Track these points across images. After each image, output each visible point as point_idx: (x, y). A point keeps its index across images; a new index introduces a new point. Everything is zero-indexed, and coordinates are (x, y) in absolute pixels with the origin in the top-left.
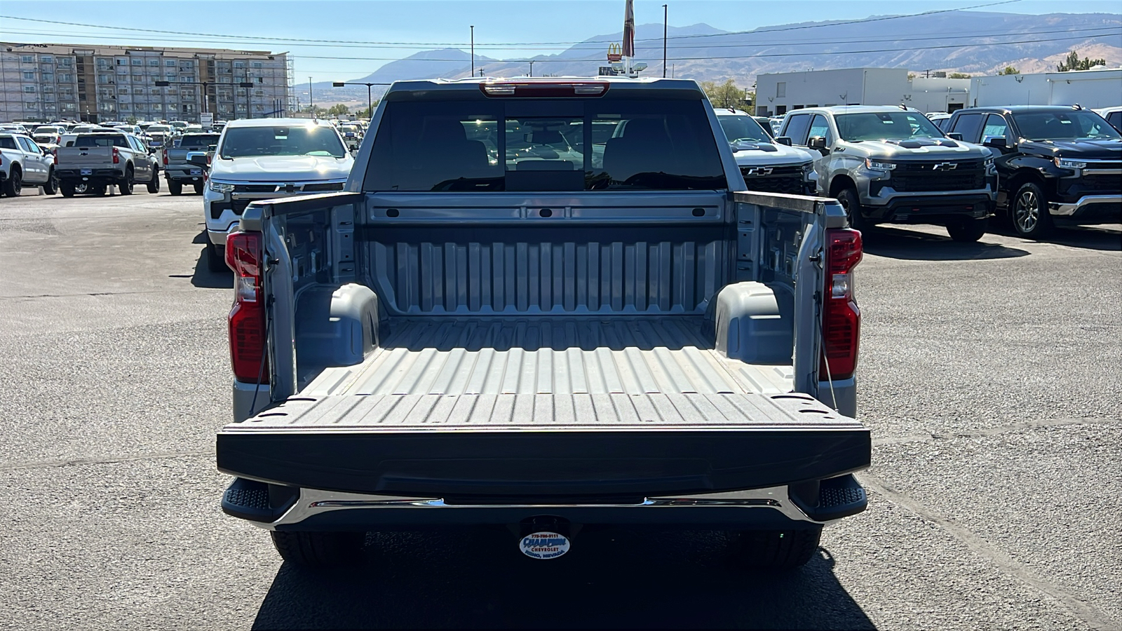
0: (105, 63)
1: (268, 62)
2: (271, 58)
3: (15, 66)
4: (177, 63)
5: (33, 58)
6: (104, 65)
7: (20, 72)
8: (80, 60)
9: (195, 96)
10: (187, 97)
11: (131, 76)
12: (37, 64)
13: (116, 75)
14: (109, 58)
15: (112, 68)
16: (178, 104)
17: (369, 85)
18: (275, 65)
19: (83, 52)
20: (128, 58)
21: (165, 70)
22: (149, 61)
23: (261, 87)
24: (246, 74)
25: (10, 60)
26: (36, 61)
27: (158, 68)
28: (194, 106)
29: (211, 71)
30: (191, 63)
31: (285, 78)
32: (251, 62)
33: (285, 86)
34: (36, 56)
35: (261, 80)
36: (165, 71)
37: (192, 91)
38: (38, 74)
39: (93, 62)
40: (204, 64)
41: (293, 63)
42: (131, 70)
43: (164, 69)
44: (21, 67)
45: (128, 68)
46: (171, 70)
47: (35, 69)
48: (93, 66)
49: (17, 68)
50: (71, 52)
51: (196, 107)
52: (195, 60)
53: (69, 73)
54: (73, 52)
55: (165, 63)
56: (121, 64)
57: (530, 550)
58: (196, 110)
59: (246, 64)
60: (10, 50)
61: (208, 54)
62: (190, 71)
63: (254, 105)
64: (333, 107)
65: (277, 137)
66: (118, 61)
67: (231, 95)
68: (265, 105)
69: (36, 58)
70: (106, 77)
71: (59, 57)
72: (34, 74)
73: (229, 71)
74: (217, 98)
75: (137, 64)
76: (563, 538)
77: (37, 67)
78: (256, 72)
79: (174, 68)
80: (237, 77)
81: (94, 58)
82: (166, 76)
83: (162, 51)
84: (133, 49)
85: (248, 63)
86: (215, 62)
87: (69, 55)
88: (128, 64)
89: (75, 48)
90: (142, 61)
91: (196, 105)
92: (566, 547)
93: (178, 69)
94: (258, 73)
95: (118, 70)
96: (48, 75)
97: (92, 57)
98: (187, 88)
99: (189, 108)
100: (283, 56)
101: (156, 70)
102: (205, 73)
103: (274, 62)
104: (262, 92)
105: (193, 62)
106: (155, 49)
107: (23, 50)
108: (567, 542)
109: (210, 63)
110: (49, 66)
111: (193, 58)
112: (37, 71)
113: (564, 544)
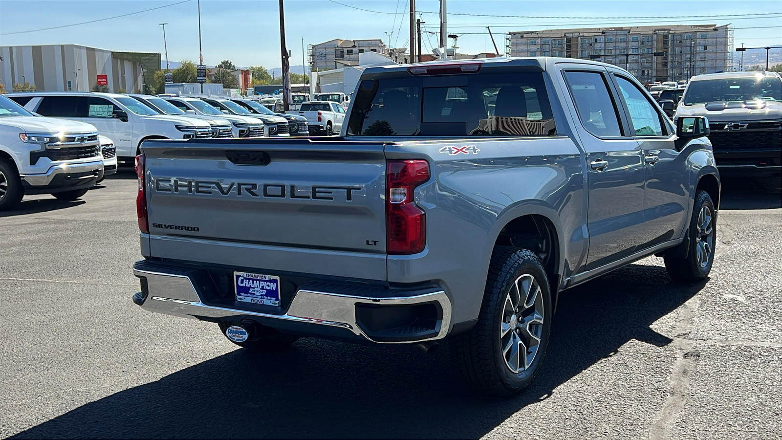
0: (587, 42)
1: (712, 33)
2: (715, 30)
3: (524, 48)
4: (640, 38)
5: (537, 41)
6: (585, 43)
7: (527, 52)
8: (569, 40)
9: (652, 63)
10: (645, 64)
11: (605, 50)
12: (539, 45)
13: (594, 50)
14: (590, 38)
15: (591, 45)
16: (638, 70)
17: (768, 48)
18: (719, 34)
19: (571, 35)
20: (604, 37)
21: (631, 44)
22: (619, 38)
23: (705, 53)
24: (691, 44)
25: (522, 44)
26: (539, 43)
27: (625, 43)
28: (650, 72)
29: (665, 43)
30: (650, 38)
31: (726, 45)
32: (698, 34)
33: (726, 51)
34: (539, 40)
35: (705, 48)
36: (630, 45)
37: (650, 59)
38: (539, 53)
39: (578, 42)
40: (661, 38)
41: (733, 33)
42: (605, 46)
43: (630, 43)
44: (529, 48)
45: (603, 44)
46: (635, 44)
47: (538, 49)
48: (578, 44)
49: (526, 49)
50: (563, 35)
51: (652, 72)
52: (654, 35)
53: (560, 50)
54: (565, 35)
55: (630, 39)
56: (598, 42)
58: (652, 74)
59: (694, 36)
60: (522, 37)
61: (664, 30)
62: (650, 44)
63: (698, 68)
66: (596, 39)
67: (680, 61)
68: (707, 67)
69: (539, 41)
70: (587, 52)
71: (555, 39)
72: (537, 53)
73: (680, 42)
74: (669, 64)
75: (610, 41)
77: (539, 47)
78: (702, 41)
79: (637, 43)
80: (686, 46)
81: (579, 38)
82: (630, 48)
83: (628, 31)
84: (608, 30)
85: (696, 35)
86: (670, 35)
87: (562, 37)
88: (603, 41)
89: (566, 33)
90: (614, 38)
91: (652, 70)
93: (640, 43)
94: (704, 42)
95: (595, 46)
96: (546, 53)
97: (578, 38)
98: (646, 57)
99: (646, 72)
100: (725, 28)
101: (623, 45)
102: (661, 45)
103: (717, 32)
104: (705, 58)
105: (652, 37)
106: (624, 29)
107: (531, 36)
109: (666, 37)
110: (547, 46)
111: (652, 34)
112: (539, 50)
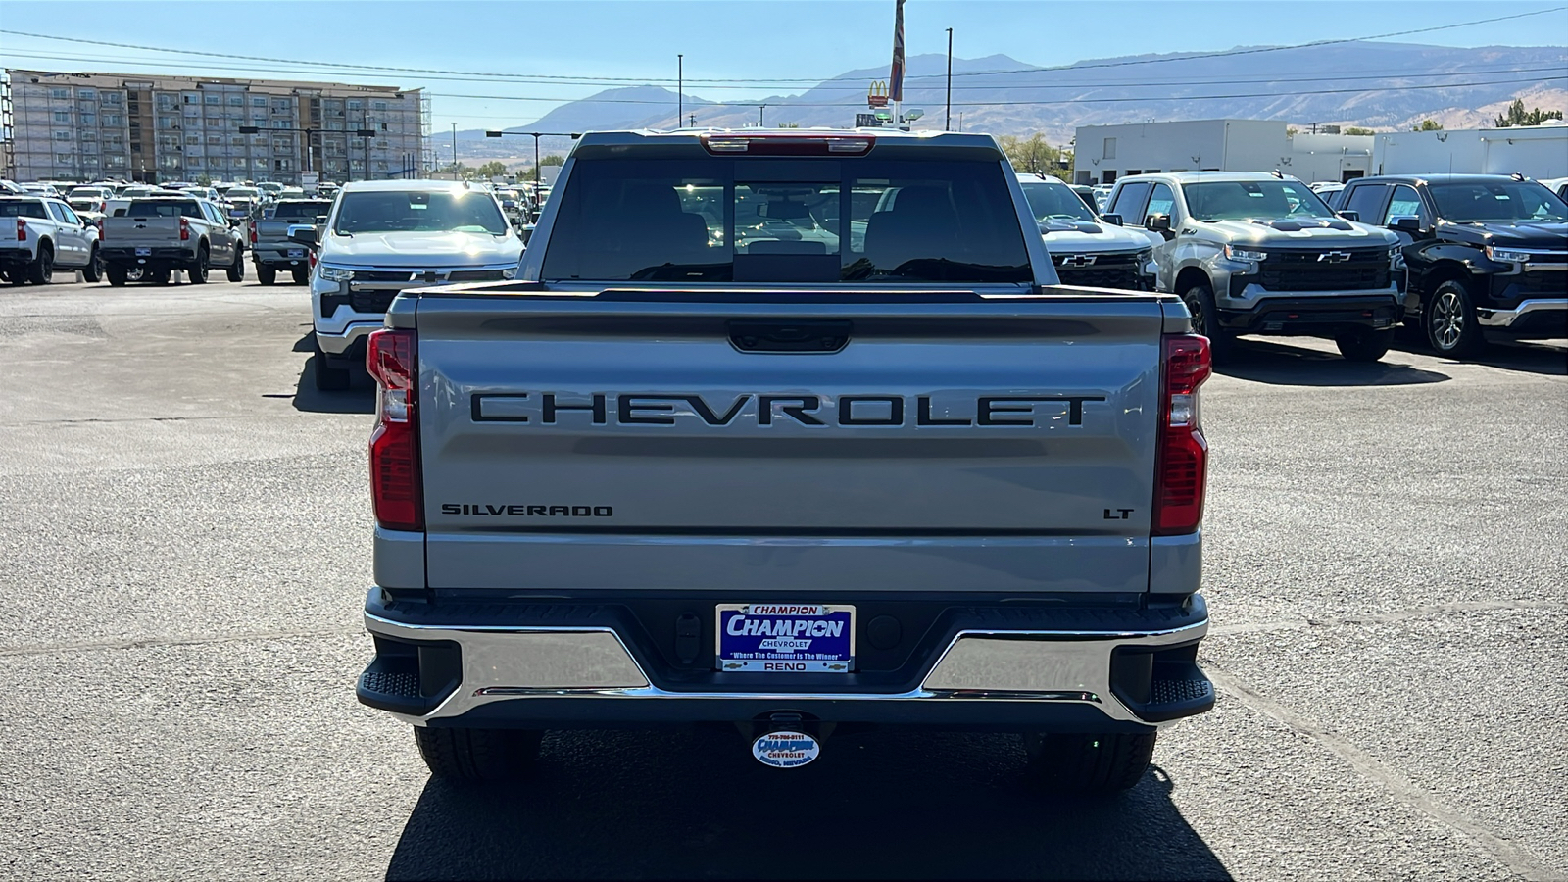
0: (168, 101)
1: (395, 101)
2: (400, 96)
3: (42, 103)
4: (269, 102)
5: (67, 92)
6: (166, 104)
7: (49, 112)
8: (133, 95)
9: (292, 147)
10: (281, 148)
11: (204, 119)
12: (73, 102)
13: (183, 117)
14: (174, 93)
15: (177, 107)
16: (268, 159)
17: (537, 135)
18: (404, 106)
19: (137, 85)
20: (200, 94)
21: (252, 111)
22: (230, 98)
23: (384, 136)
24: (364, 119)
25: (35, 95)
26: (73, 97)
27: (241, 109)
28: (290, 163)
29: (315, 113)
30: (287, 102)
31: (419, 124)
32: (371, 101)
33: (419, 136)
34: (72, 90)
35: (384, 126)
36: (251, 113)
37: (289, 140)
38: (74, 115)
39: (150, 99)
40: (306, 104)
41: (429, 104)
42: (204, 110)
43: (250, 109)
44: (51, 105)
45: (200, 107)
46: (260, 111)
47: (71, 107)
48: (151, 105)
49: (46, 105)
50: (121, 85)
51: (293, 163)
52: (293, 98)
53: (117, 114)
54: (124, 85)
55: (251, 102)
56: (190, 102)
57: (766, 755)
58: (294, 167)
59: (364, 105)
60: (35, 81)
61: (311, 89)
62: (286, 113)
63: (374, 161)
64: (485, 166)
65: (413, 206)
66: (186, 98)
67: (342, 147)
68: (389, 161)
69: (72, 93)
70: (170, 120)
71: (104, 91)
72: (69, 115)
73: (340, 114)
74: (324, 151)
75: (212, 103)
76: (810, 739)
77: (73, 104)
78: (378, 115)
79: (263, 109)
80: (351, 122)
81: (153, 93)
82: (253, 119)
83: (247, 85)
84: (208, 81)
85: (368, 103)
86: (322, 100)
87: (118, 88)
88: (200, 102)
89: (127, 79)
90: (220, 98)
91: (293, 160)
92: (814, 753)
93: (270, 110)
94: (380, 117)
95: (186, 111)
96: (88, 117)
97: (150, 92)
98: (281, 137)
99: (284, 164)
100: (416, 93)
101: (239, 111)
102: (307, 117)
103: (403, 101)
104: (385, 144)
105: (291, 100)
106: (237, 82)
107: (54, 82)
108: (816, 744)
109: (315, 102)
110: (89, 103)
111: (290, 95)
112: (73, 110)
113: (811, 748)
